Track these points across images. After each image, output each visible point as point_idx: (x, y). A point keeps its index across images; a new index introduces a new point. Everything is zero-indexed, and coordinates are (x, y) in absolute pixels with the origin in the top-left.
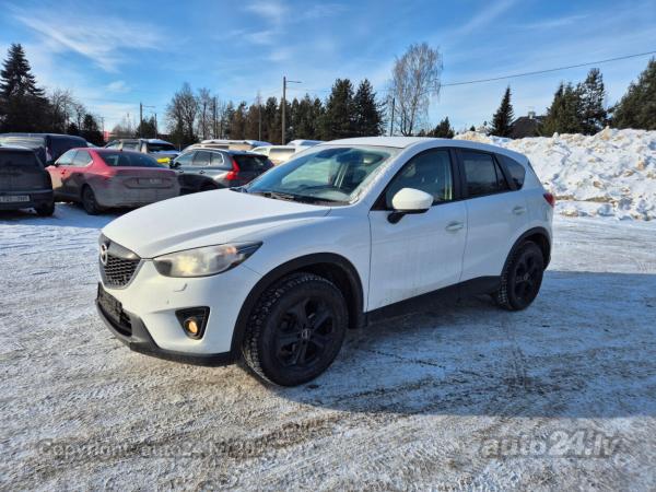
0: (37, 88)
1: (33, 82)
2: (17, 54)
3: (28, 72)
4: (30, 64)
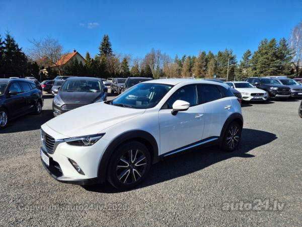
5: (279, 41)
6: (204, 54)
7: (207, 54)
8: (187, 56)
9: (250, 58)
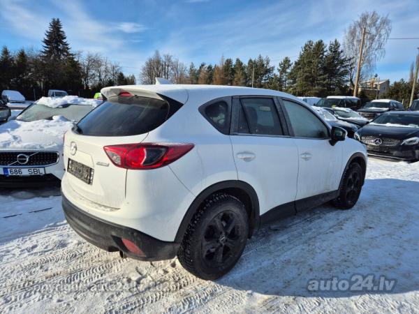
0: (70, 53)
1: (68, 49)
2: (56, 25)
3: (64, 41)
4: (66, 34)
5: (328, 45)
6: (229, 62)
7: (234, 62)
8: (207, 66)
9: (288, 71)
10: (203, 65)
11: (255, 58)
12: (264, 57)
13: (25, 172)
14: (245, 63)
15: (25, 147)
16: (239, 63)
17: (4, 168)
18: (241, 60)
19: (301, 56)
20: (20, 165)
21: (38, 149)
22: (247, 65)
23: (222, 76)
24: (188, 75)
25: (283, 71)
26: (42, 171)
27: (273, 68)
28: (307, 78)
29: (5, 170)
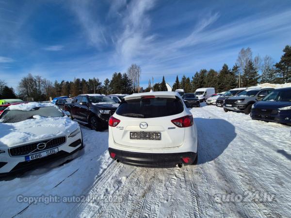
5: (123, 75)
6: (78, 80)
7: (81, 80)
8: (66, 82)
9: (109, 84)
10: (63, 81)
11: (92, 78)
12: (96, 78)
13: (44, 154)
14: (87, 80)
15: (42, 138)
16: (84, 81)
17: (26, 157)
18: (85, 79)
19: (113, 78)
20: (40, 151)
21: (53, 137)
22: (88, 81)
23: (76, 86)
24: (54, 86)
25: (106, 84)
26: (56, 150)
27: (101, 83)
28: (117, 87)
29: (27, 158)
